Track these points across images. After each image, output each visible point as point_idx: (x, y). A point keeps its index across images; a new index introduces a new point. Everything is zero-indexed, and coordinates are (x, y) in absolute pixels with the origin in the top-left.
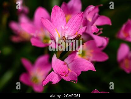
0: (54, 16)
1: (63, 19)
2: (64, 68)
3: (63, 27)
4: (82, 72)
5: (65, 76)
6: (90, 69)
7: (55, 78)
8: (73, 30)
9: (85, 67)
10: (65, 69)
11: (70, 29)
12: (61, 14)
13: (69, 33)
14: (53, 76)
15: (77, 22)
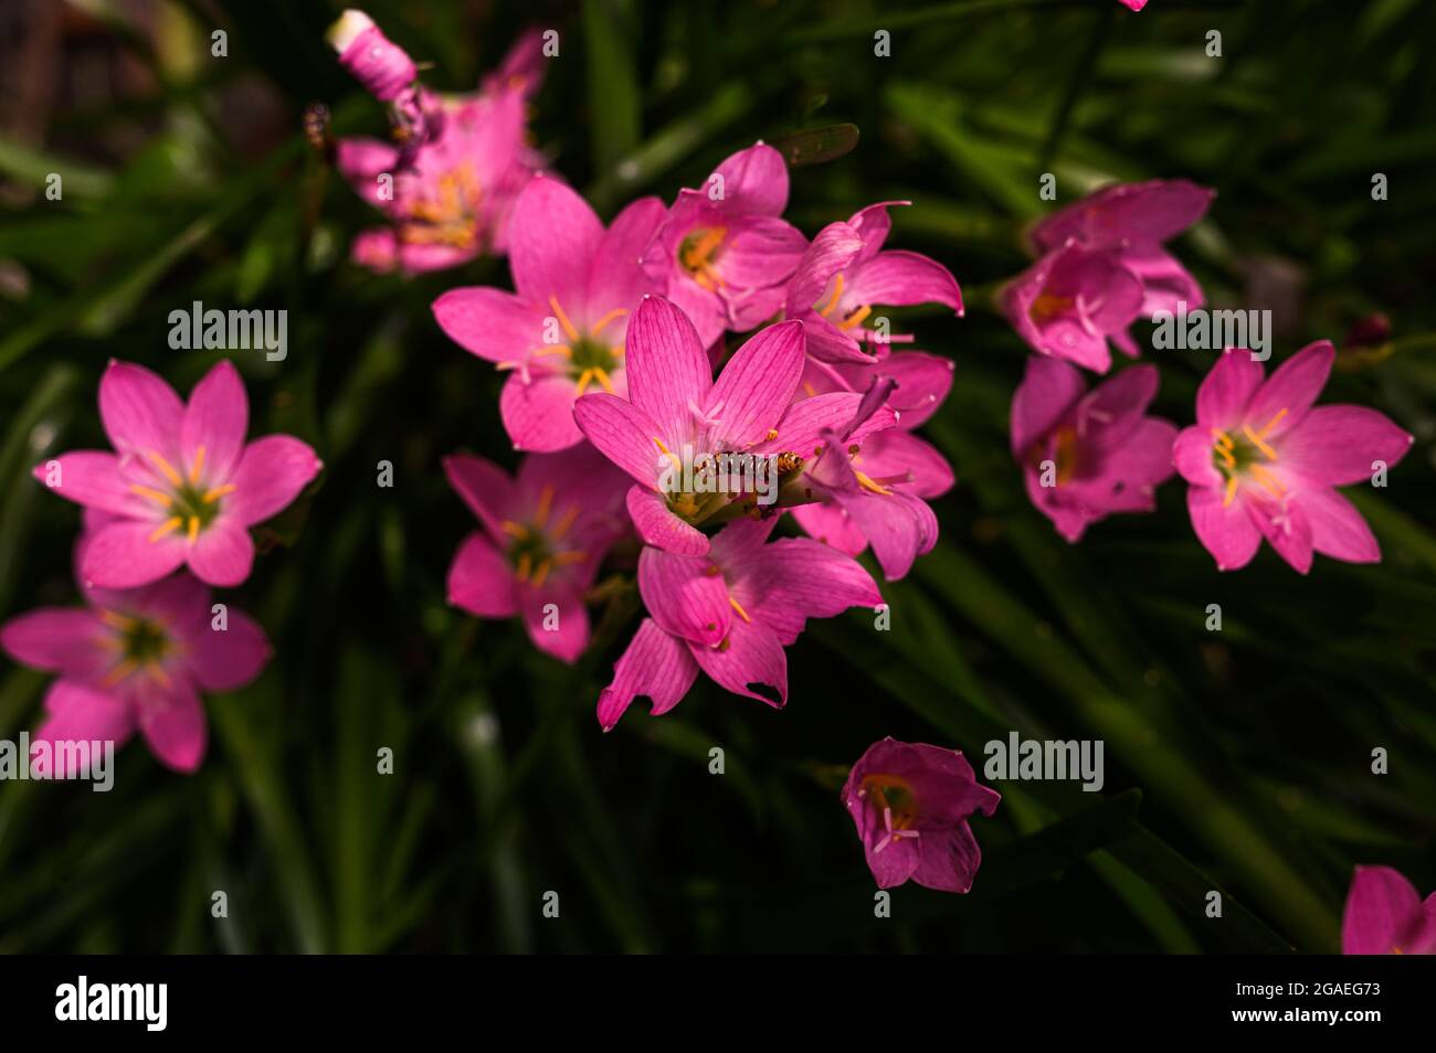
0: (640, 356)
1: (691, 361)
2: (707, 598)
3: (693, 407)
4: (810, 620)
5: (718, 650)
6: (854, 604)
7: (663, 668)
8: (751, 416)
9: (826, 594)
10: (714, 607)
11: (736, 411)
12: (677, 334)
13: (729, 433)
14: (650, 660)
15: (771, 372)
